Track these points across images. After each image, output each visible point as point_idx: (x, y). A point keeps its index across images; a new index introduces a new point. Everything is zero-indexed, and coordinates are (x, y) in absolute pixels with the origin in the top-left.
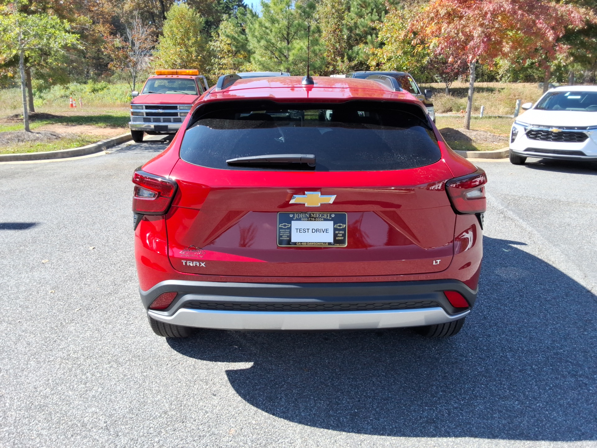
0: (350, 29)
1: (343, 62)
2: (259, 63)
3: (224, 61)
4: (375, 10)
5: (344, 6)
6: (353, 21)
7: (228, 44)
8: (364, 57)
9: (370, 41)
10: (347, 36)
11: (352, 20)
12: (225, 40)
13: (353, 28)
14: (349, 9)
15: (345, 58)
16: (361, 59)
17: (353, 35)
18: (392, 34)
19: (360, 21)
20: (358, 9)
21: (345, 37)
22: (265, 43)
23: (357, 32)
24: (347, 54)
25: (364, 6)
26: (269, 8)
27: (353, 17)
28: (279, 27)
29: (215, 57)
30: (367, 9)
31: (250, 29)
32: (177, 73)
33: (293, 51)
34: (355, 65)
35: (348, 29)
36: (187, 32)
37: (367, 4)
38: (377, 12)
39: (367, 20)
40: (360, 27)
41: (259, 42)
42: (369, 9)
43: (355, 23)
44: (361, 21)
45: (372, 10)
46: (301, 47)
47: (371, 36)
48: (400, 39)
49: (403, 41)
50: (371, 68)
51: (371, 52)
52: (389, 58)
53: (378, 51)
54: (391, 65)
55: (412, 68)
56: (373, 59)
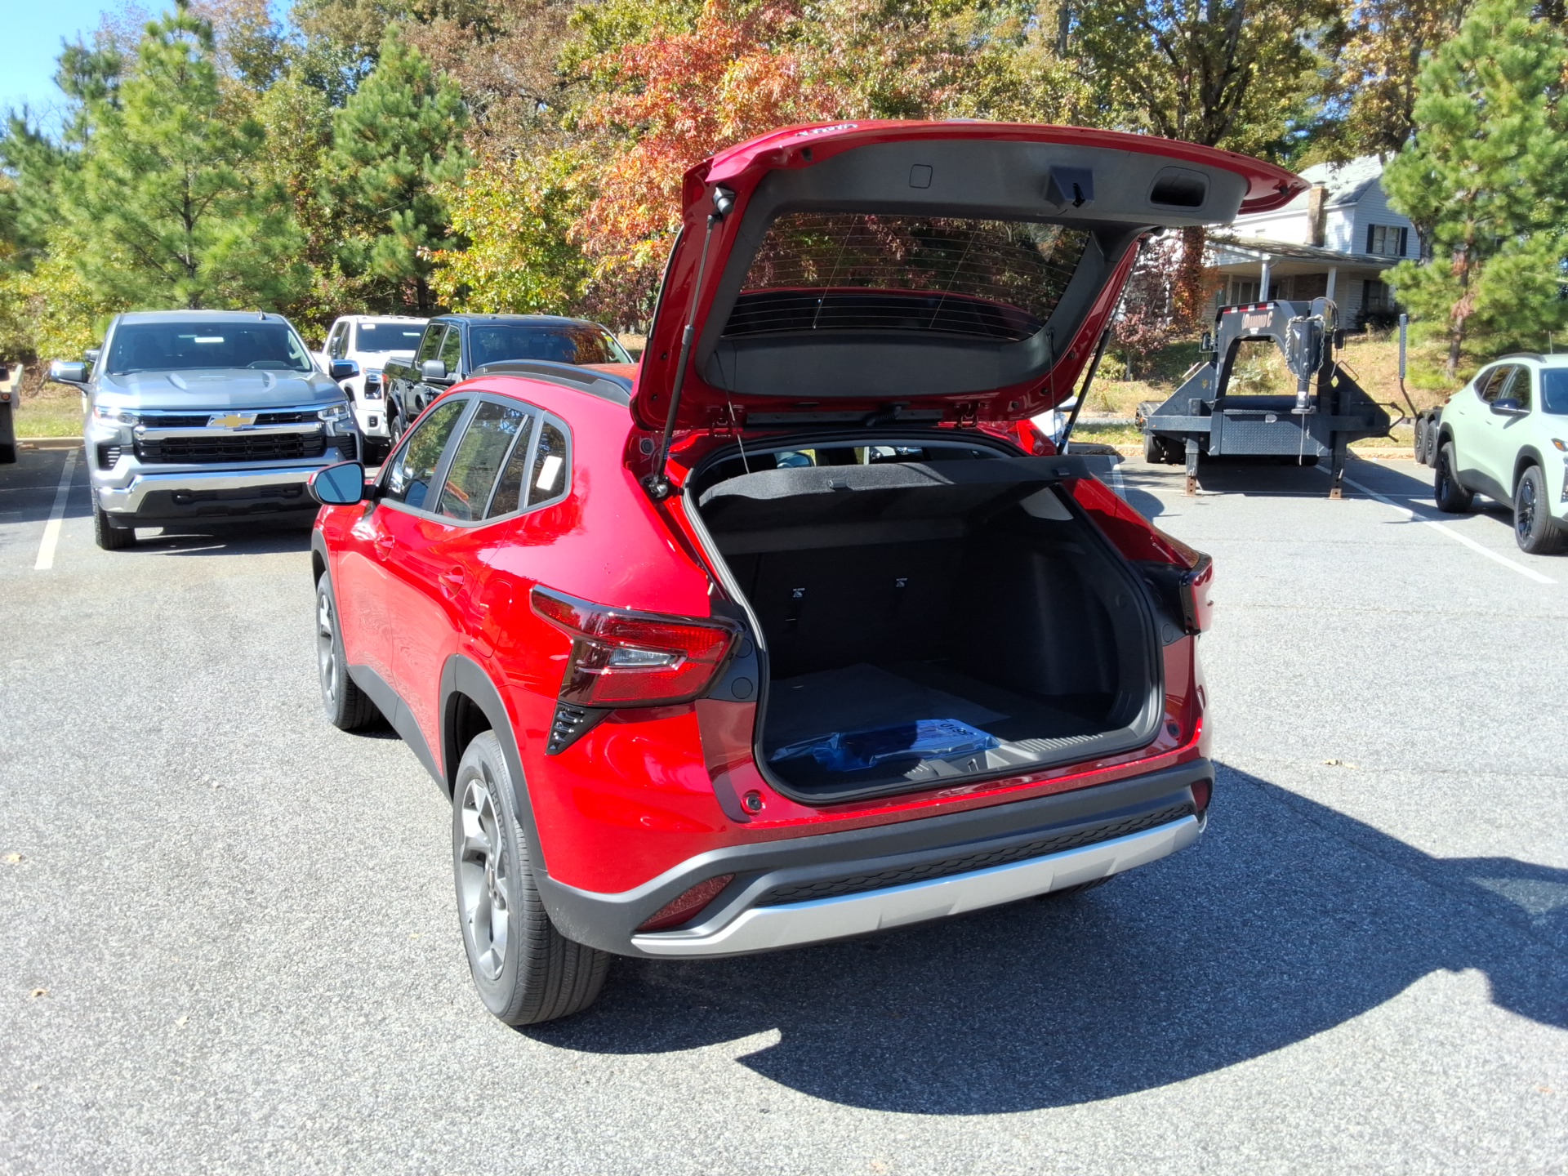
0: (340, 193)
1: (328, 276)
2: (99, 278)
4: (403, 148)
5: (314, 130)
6: (345, 173)
8: (387, 265)
9: (400, 227)
10: (332, 210)
11: (342, 168)
13: (348, 190)
14: (327, 139)
15: (336, 266)
16: (379, 270)
17: (348, 209)
18: (492, 218)
19: (365, 173)
20: (356, 142)
21: (327, 211)
22: (121, 222)
23: (360, 201)
24: (340, 258)
25: (369, 134)
26: (125, 129)
27: (344, 162)
28: (160, 181)
30: (379, 144)
31: (68, 184)
33: (213, 249)
34: (365, 286)
35: (333, 192)
37: (380, 131)
38: (409, 153)
39: (384, 172)
40: (368, 188)
41: (97, 218)
42: (387, 146)
43: (353, 178)
44: (369, 174)
45: (396, 148)
46: (237, 237)
47: (402, 213)
48: (513, 231)
49: (522, 237)
50: (439, 299)
51: (436, 260)
52: (491, 277)
53: (457, 259)
54: (499, 294)
55: (553, 303)
56: (446, 278)
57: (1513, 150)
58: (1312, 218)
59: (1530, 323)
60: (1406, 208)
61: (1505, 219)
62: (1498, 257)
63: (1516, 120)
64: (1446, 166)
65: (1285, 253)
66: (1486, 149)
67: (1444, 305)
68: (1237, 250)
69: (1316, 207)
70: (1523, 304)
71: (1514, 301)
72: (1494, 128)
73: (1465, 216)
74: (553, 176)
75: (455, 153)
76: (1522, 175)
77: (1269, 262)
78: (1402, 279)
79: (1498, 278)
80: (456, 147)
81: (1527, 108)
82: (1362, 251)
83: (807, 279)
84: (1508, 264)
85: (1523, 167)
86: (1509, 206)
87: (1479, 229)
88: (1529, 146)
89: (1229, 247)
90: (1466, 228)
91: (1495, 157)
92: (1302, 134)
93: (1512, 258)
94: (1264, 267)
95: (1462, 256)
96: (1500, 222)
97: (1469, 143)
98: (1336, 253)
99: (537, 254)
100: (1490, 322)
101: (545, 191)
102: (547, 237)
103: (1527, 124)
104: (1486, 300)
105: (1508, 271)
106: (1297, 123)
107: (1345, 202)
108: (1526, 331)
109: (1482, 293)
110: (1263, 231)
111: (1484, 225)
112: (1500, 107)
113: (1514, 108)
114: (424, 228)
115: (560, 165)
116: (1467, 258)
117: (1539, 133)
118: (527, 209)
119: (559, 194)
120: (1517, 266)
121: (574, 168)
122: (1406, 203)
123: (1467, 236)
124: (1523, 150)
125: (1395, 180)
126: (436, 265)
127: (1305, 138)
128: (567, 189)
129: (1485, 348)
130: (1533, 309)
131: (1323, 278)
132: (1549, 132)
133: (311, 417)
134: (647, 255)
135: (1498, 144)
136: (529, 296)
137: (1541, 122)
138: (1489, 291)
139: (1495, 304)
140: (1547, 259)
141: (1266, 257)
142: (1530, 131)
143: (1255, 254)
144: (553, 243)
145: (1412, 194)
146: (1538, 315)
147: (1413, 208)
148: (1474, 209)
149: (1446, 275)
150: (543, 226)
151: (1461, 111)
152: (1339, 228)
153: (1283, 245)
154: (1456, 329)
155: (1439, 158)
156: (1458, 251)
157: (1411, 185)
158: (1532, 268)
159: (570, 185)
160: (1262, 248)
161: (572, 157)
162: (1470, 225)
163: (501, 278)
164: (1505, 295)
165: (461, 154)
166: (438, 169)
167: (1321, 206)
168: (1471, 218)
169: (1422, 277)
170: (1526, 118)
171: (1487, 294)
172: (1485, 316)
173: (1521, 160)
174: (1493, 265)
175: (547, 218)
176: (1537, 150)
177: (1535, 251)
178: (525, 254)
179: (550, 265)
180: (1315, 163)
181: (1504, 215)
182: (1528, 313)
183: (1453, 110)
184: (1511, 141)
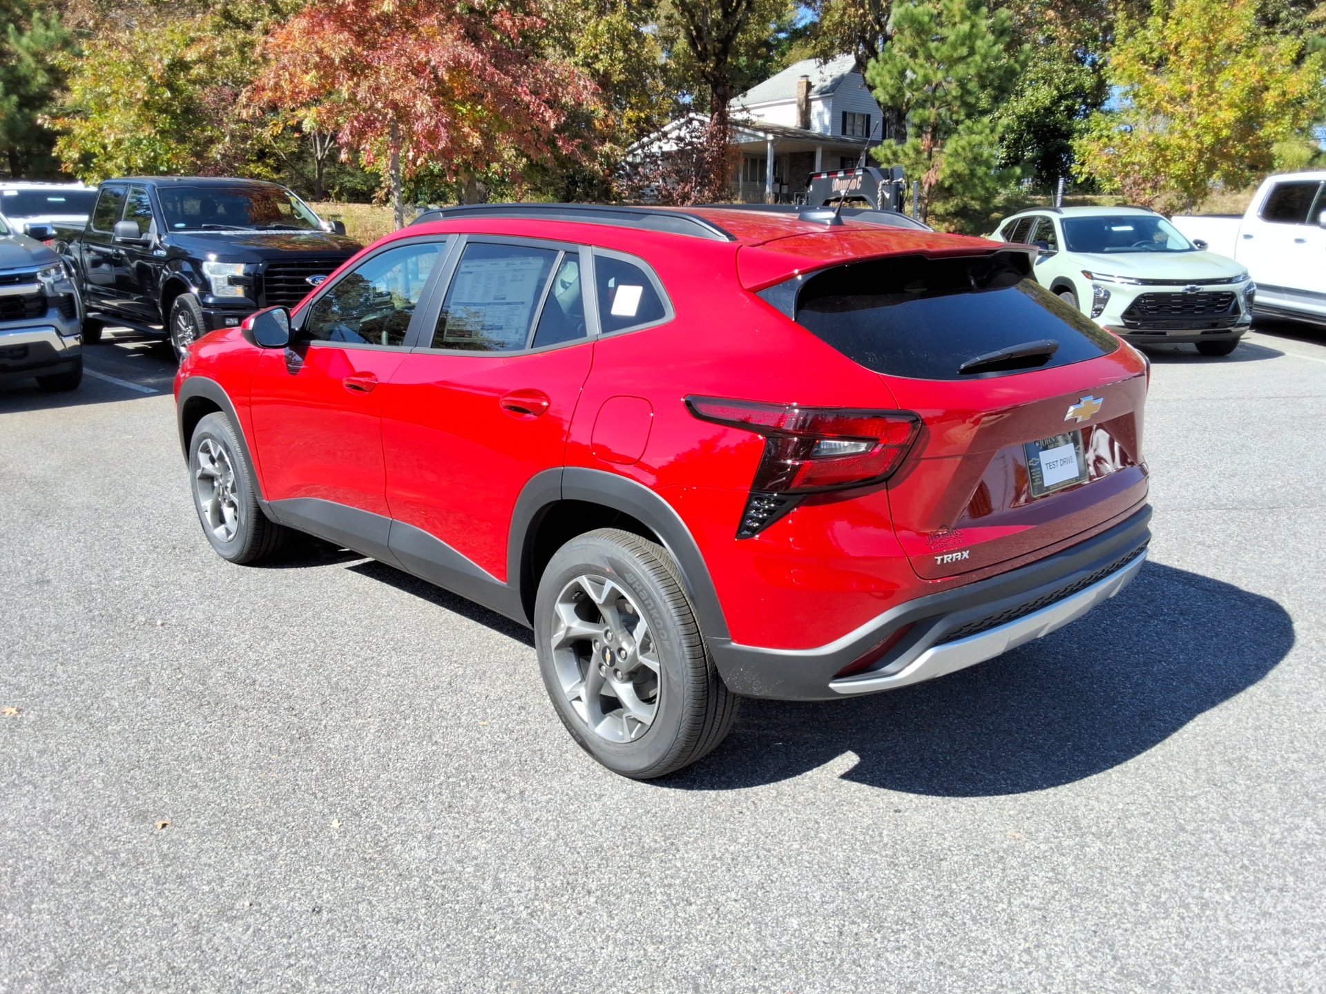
18: (115, 87)
48: (139, 100)
49: (147, 105)
50: (63, 166)
51: (58, 127)
52: (118, 143)
53: (79, 128)
54: (128, 160)
55: (183, 168)
56: (69, 145)
57: (964, 51)
58: (800, 106)
59: (979, 189)
60: (887, 97)
61: (959, 107)
62: (955, 137)
63: (966, 27)
64: (916, 64)
65: (782, 134)
66: (945, 50)
67: (917, 176)
68: (747, 130)
69: (802, 97)
70: (972, 174)
71: (967, 172)
72: (950, 34)
73: (929, 104)
74: (172, 47)
75: (41, 24)
76: (972, 71)
77: (772, 142)
78: (886, 155)
79: (956, 154)
80: (41, 20)
81: (973, 18)
82: (839, 133)
83: (472, 144)
84: (963, 143)
85: (972, 65)
86: (962, 96)
87: (939, 115)
88: (976, 47)
89: (741, 129)
90: (930, 113)
91: (952, 56)
92: (782, 35)
93: (967, 138)
94: (769, 145)
95: (929, 137)
96: (955, 108)
97: (933, 45)
98: (819, 134)
99: (164, 121)
100: (951, 187)
101: (166, 62)
102: (171, 105)
103: (974, 30)
104: (948, 171)
105: (964, 148)
106: (778, 26)
107: (824, 93)
108: (975, 195)
109: (944, 166)
110: (763, 115)
111: (943, 111)
112: (954, 16)
113: (964, 18)
114: (14, 98)
115: (178, 38)
116: (933, 137)
117: (983, 38)
118: (150, 78)
119: (180, 65)
120: (969, 144)
121: (192, 40)
122: (888, 93)
123: (932, 120)
124: (972, 52)
125: (878, 74)
126: (58, 133)
127: (786, 39)
128: (189, 59)
129: (946, 209)
130: (979, 178)
131: (812, 155)
132: (991, 37)
133: (31, 279)
134: (315, 121)
135: (954, 47)
136: (159, 162)
137: (984, 29)
138: (949, 164)
139: (954, 174)
140: (991, 138)
141: (770, 137)
142: (976, 37)
143: (761, 134)
144: (178, 111)
145: (892, 86)
146: (983, 182)
147: (892, 97)
148: (935, 98)
149: (918, 152)
150: (168, 94)
151: (926, 19)
152: (820, 114)
153: (780, 127)
154: (924, 194)
155: (911, 57)
156: (926, 133)
157: (891, 79)
158: (980, 144)
159: (191, 55)
160: (766, 130)
161: (188, 29)
162: (934, 111)
163: (127, 144)
164: (961, 167)
165: (47, 26)
166: (25, 40)
167: (807, 96)
168: (933, 106)
169: (900, 153)
170: (973, 26)
171: (948, 166)
172: (947, 184)
173: (970, 59)
174: (951, 144)
175: (170, 86)
176: (983, 51)
177: (981, 133)
178: (153, 122)
179: (178, 131)
180: (798, 60)
181: (958, 103)
182: (976, 181)
183: (920, 18)
184: (963, 44)
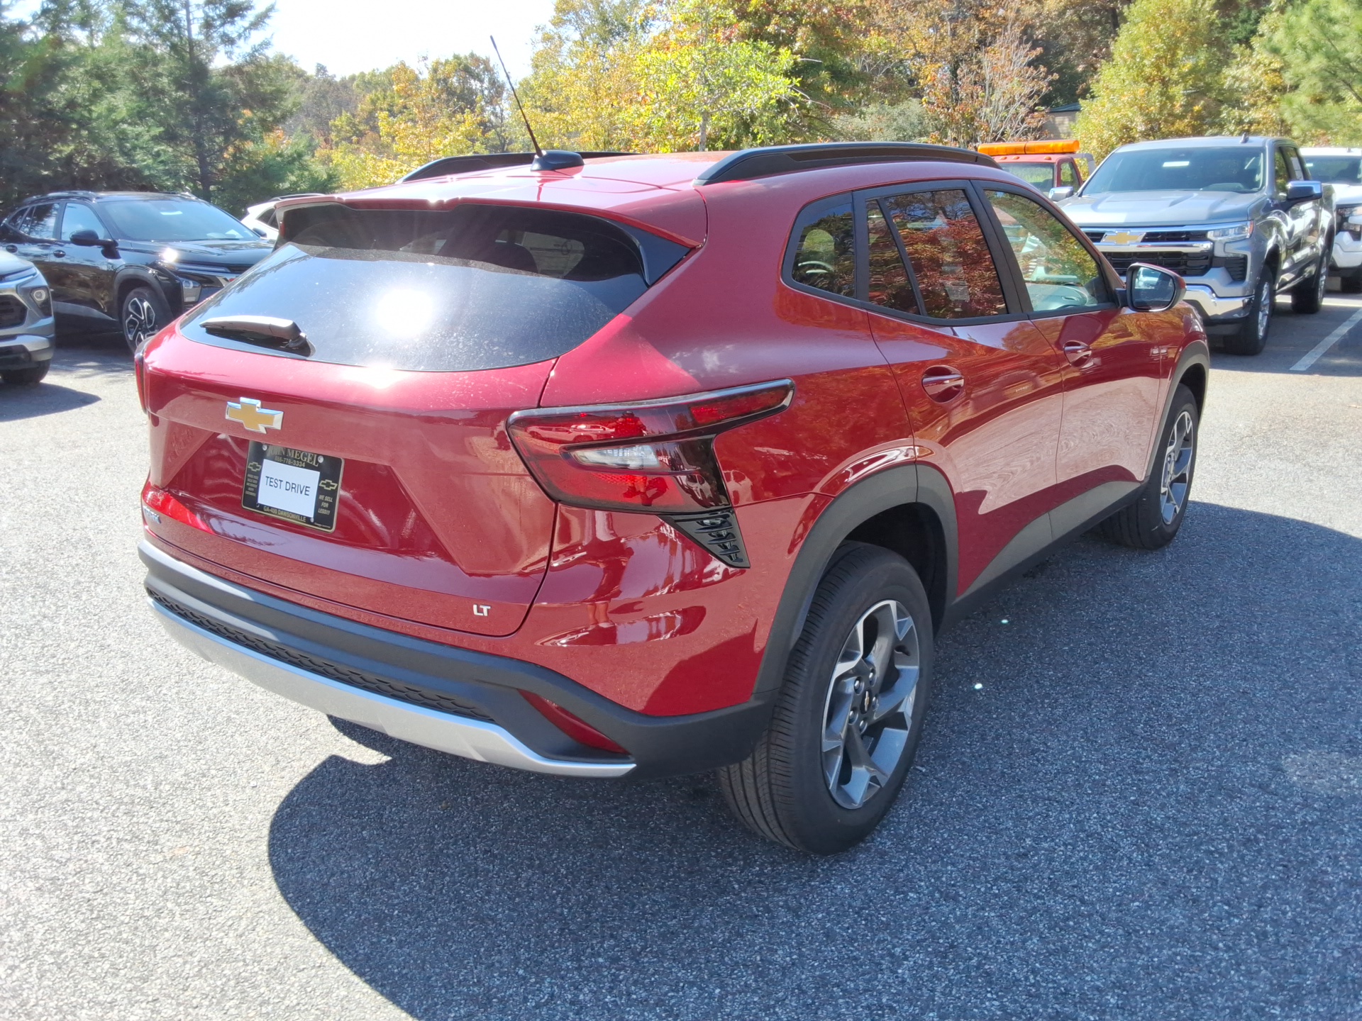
3: (1255, 114)
7: (1275, 71)
12: (1267, 62)
29: (1236, 104)
32: (1025, 151)
36: (1172, 48)
133: (1202, 237)
